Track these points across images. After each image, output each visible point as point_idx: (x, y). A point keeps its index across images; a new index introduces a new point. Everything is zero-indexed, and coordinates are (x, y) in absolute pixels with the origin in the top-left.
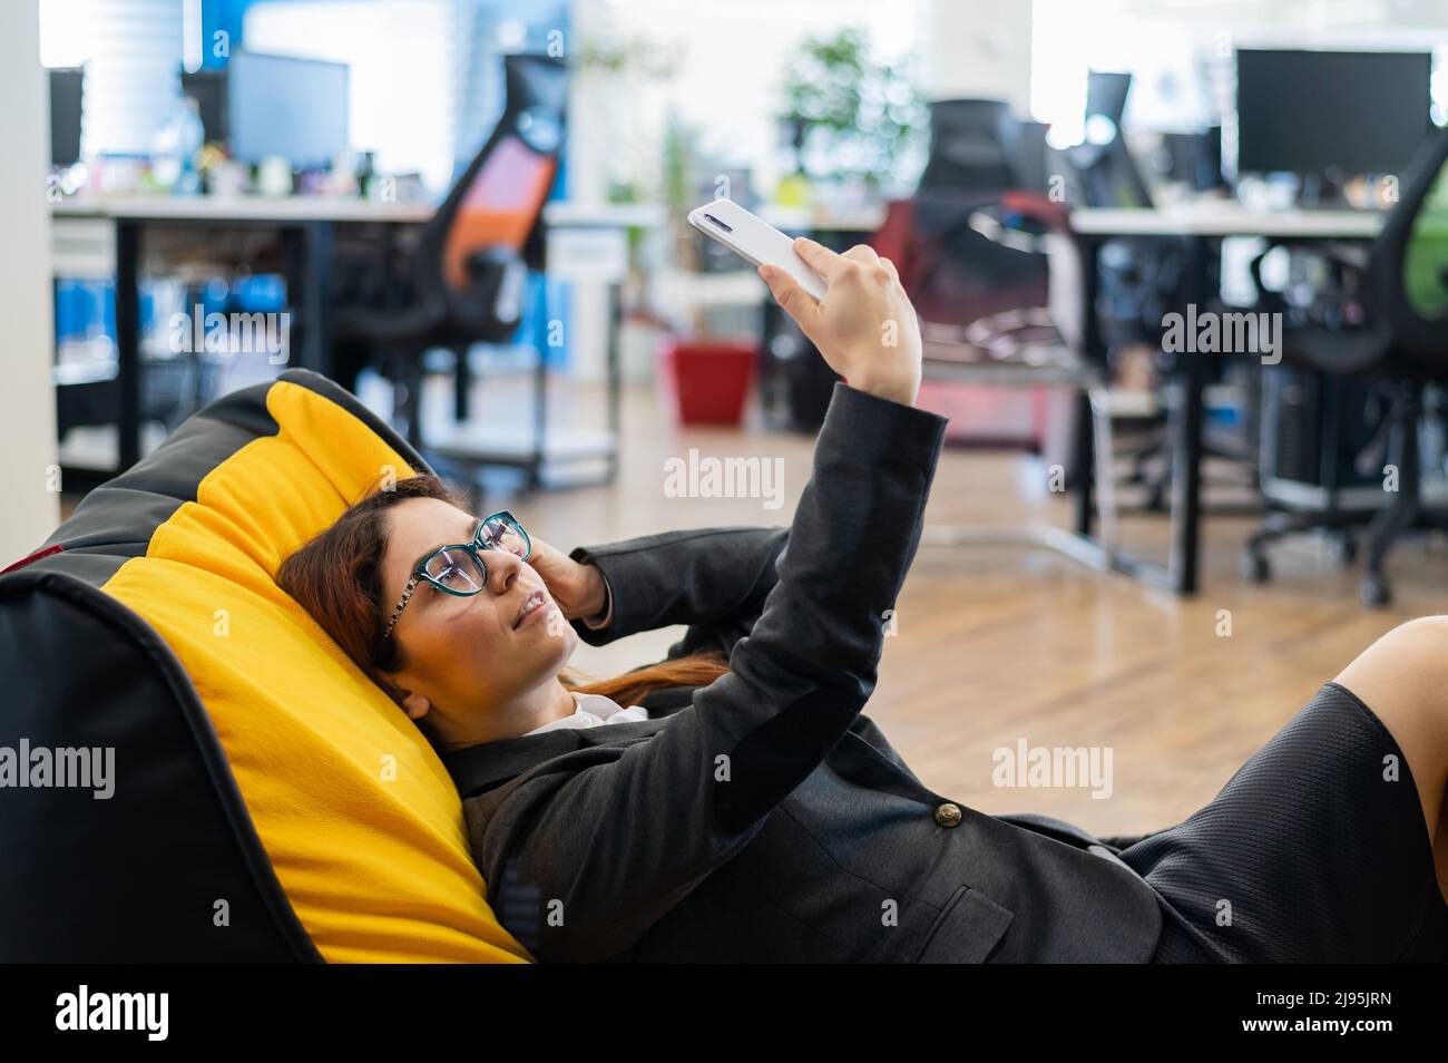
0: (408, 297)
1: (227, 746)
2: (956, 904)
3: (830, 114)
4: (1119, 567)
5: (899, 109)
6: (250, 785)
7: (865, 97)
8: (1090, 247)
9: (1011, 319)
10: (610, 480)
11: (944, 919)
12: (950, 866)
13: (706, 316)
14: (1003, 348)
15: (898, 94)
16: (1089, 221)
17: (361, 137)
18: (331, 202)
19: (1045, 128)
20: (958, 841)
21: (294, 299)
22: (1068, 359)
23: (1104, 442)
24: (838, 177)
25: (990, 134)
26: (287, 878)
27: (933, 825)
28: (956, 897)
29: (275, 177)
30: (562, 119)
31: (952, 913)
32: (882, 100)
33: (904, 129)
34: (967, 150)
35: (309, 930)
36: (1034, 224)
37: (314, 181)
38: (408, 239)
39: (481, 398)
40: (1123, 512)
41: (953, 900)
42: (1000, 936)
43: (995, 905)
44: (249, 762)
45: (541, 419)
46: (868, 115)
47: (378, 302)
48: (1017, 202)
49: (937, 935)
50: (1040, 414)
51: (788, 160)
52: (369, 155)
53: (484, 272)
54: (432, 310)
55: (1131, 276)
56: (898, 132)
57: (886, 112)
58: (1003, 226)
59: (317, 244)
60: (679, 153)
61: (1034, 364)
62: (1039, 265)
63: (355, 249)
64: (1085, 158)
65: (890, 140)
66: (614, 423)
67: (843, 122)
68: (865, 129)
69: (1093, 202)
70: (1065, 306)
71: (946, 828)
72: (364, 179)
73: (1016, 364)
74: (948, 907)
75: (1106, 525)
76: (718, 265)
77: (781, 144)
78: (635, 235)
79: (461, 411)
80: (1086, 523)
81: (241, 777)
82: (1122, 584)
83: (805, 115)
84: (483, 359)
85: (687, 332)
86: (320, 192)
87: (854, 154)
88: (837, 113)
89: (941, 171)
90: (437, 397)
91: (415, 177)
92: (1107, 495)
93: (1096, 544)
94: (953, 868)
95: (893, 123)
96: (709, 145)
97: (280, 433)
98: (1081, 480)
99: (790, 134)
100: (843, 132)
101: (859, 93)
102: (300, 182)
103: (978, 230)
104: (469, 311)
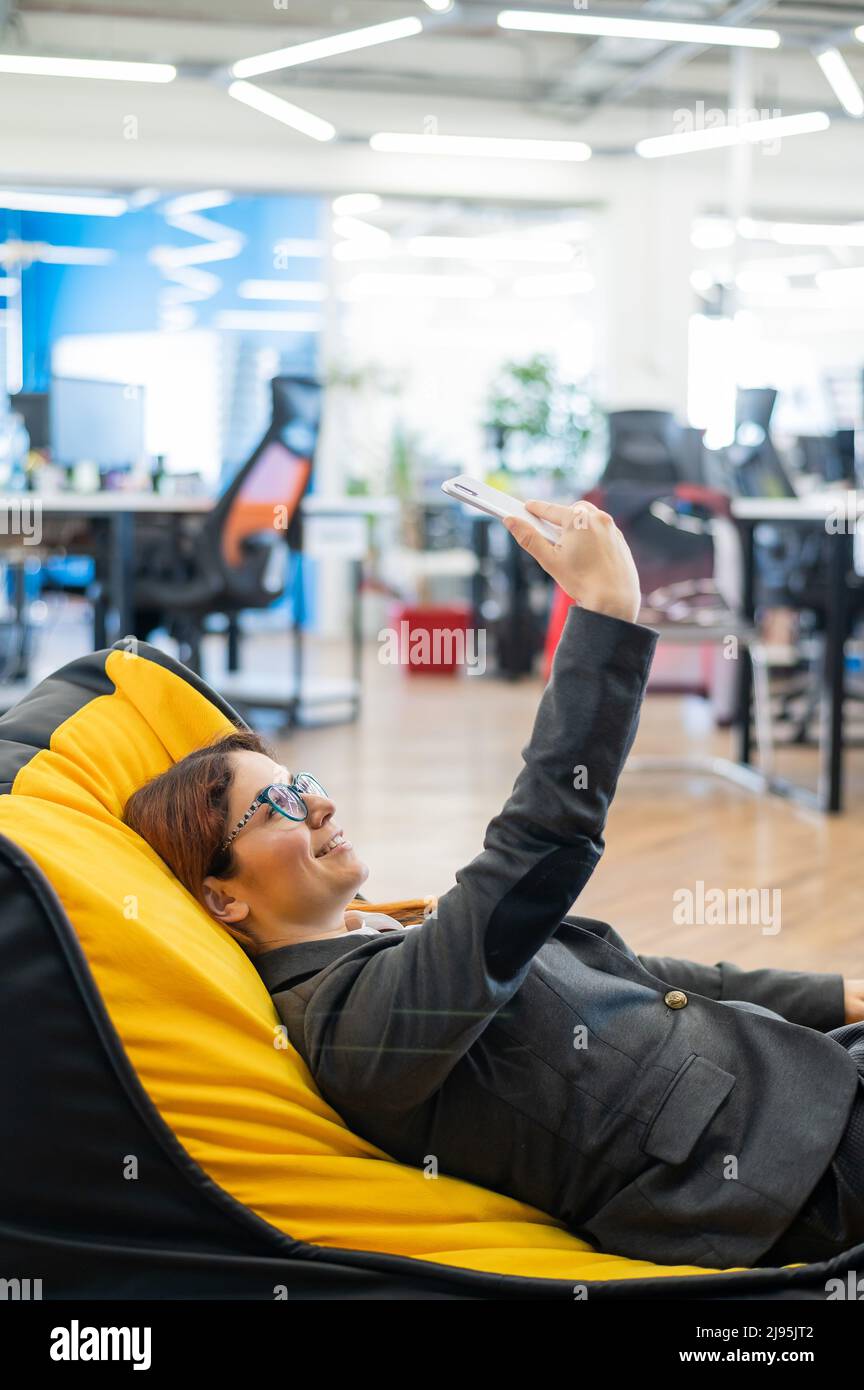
0: (191, 571)
1: (87, 949)
2: (688, 1067)
3: (525, 422)
4: (775, 790)
5: (581, 418)
6: (105, 980)
7: (554, 408)
8: (747, 529)
9: (684, 588)
10: (353, 719)
11: (679, 1080)
12: (681, 1038)
13: (428, 585)
14: (679, 611)
15: (580, 406)
16: (745, 508)
17: (153, 446)
18: (131, 497)
19: (701, 433)
20: (686, 1019)
21: (101, 572)
22: (730, 619)
23: (762, 687)
24: (532, 473)
25: (659, 437)
26: (136, 1057)
27: (665, 1008)
28: (688, 1063)
29: (87, 477)
30: (316, 428)
31: (685, 1075)
32: (567, 411)
33: (585, 434)
34: (640, 451)
35: (154, 1100)
36: (701, 511)
37: (117, 480)
38: (193, 526)
39: (249, 653)
40: (778, 745)
41: (685, 1066)
42: (725, 1095)
43: (720, 1070)
44: (104, 961)
45: (298, 670)
46: (557, 422)
47: (167, 576)
48: (687, 493)
49: (674, 1093)
50: (708, 665)
51: (492, 459)
52: (160, 459)
53: (254, 551)
54: (212, 583)
55: (779, 552)
56: (581, 435)
57: (571, 420)
58: (678, 512)
59: (119, 530)
60: (403, 454)
61: (705, 625)
62: (706, 544)
63: (151, 533)
64: (738, 457)
65: (574, 443)
66: (357, 673)
67: (536, 428)
68: (552, 434)
69: (748, 492)
70: (727, 576)
71: (674, 1009)
72: (156, 479)
73: (690, 624)
74: (680, 1072)
75: (764, 755)
76: (436, 544)
77: (487, 446)
78: (371, 519)
79: (233, 664)
80: (747, 753)
81: (97, 972)
82: (778, 804)
83: (505, 423)
84: (250, 621)
85: (413, 600)
86: (121, 488)
87: (545, 454)
88: (530, 421)
89: (618, 467)
90: (214, 652)
91: (196, 475)
92: (765, 730)
93: (755, 771)
94: (683, 1041)
95: (576, 429)
96: (428, 446)
97: (117, 692)
98: (740, 718)
99: (493, 438)
100: (537, 436)
101: (549, 405)
102: (105, 481)
103: (658, 516)
104: (242, 584)
